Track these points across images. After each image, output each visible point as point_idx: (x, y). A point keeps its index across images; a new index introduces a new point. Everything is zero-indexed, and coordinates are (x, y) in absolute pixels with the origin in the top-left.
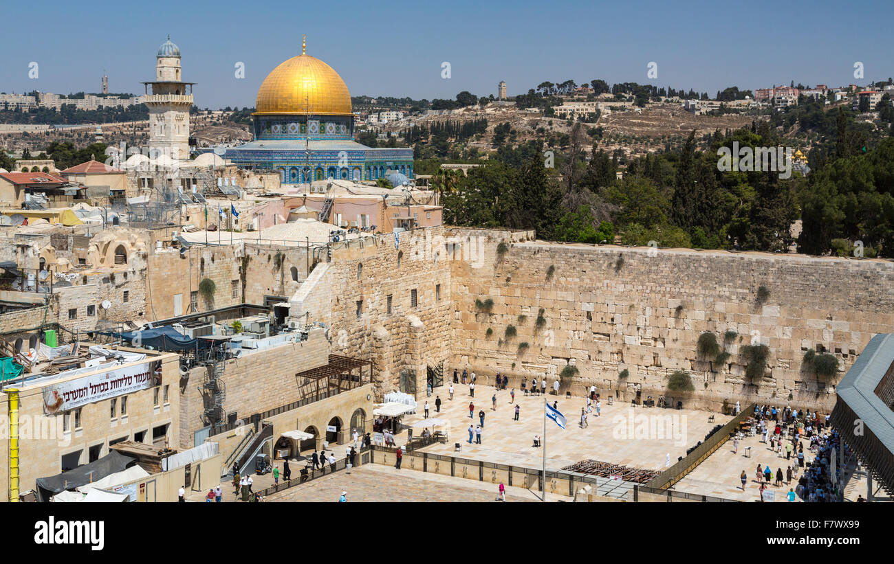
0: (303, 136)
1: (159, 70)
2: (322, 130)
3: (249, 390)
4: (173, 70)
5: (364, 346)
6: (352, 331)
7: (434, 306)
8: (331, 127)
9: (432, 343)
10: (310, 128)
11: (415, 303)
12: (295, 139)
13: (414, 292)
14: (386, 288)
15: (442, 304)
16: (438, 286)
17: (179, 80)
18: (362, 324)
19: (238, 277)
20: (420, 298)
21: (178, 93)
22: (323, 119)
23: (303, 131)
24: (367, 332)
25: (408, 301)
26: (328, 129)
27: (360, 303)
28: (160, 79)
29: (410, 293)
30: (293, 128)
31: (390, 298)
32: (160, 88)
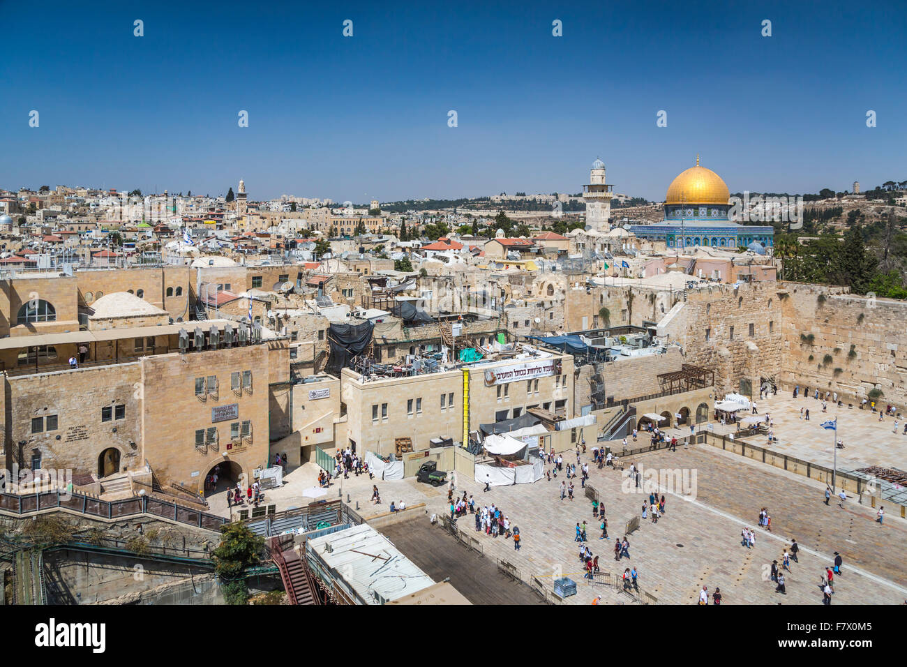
0: (696, 217)
1: (591, 177)
2: (709, 214)
3: (623, 383)
4: (600, 177)
5: (711, 360)
6: (702, 349)
7: (768, 336)
8: (715, 213)
9: (766, 362)
10: (701, 213)
11: (752, 333)
12: (691, 219)
13: (752, 326)
14: (729, 322)
15: (774, 335)
16: (771, 323)
17: (604, 183)
18: (709, 345)
19: (626, 307)
20: (756, 330)
21: (603, 191)
22: (709, 207)
23: (696, 214)
24: (713, 351)
25: (747, 331)
26: (713, 213)
27: (708, 331)
28: (592, 183)
29: (748, 326)
30: (690, 213)
31: (732, 329)
32: (592, 188)
